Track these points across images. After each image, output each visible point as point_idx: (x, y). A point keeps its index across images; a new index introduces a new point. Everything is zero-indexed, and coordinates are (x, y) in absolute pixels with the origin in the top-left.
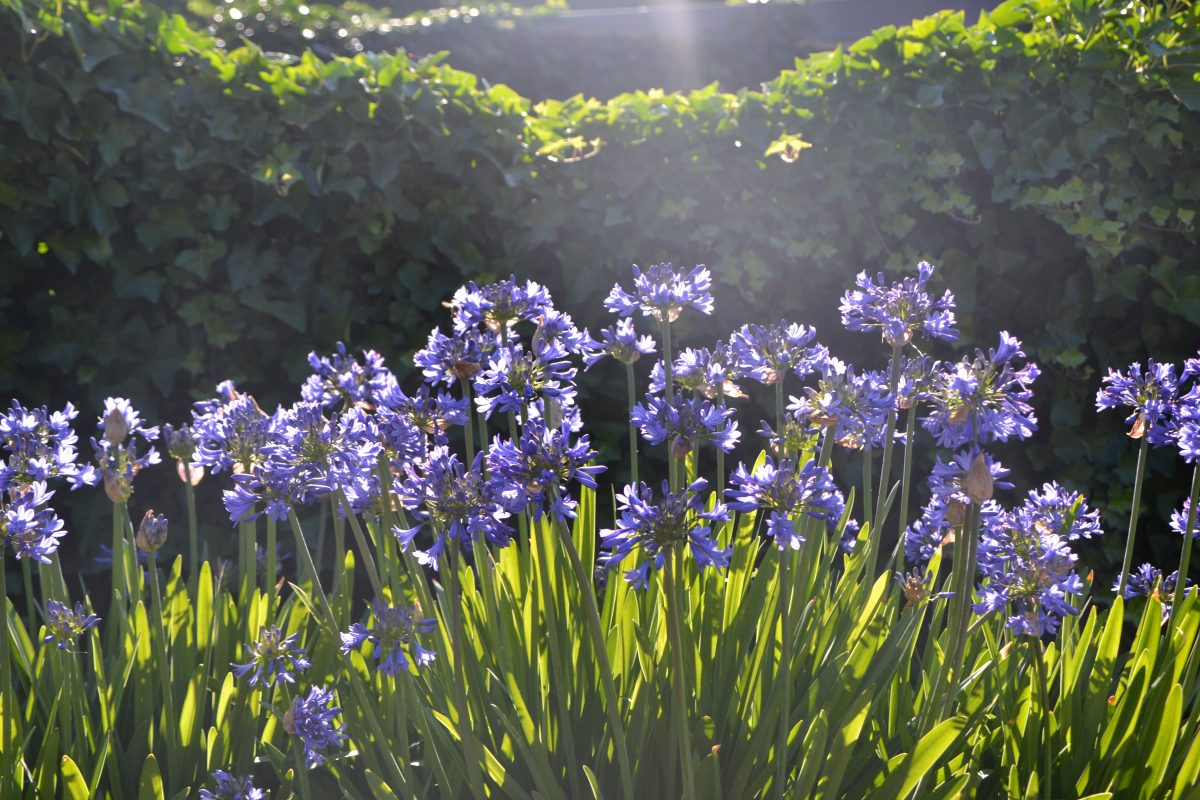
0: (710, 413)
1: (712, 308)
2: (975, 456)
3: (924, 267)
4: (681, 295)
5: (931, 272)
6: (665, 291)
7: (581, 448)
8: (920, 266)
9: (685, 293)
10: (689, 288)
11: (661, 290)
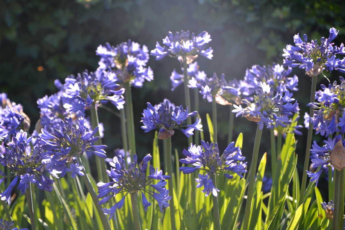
0: (178, 114)
1: (212, 56)
2: (337, 141)
3: (332, 31)
4: (188, 48)
5: (336, 34)
6: (178, 46)
7: (87, 135)
8: (330, 30)
9: (190, 47)
10: (192, 44)
11: (176, 46)
